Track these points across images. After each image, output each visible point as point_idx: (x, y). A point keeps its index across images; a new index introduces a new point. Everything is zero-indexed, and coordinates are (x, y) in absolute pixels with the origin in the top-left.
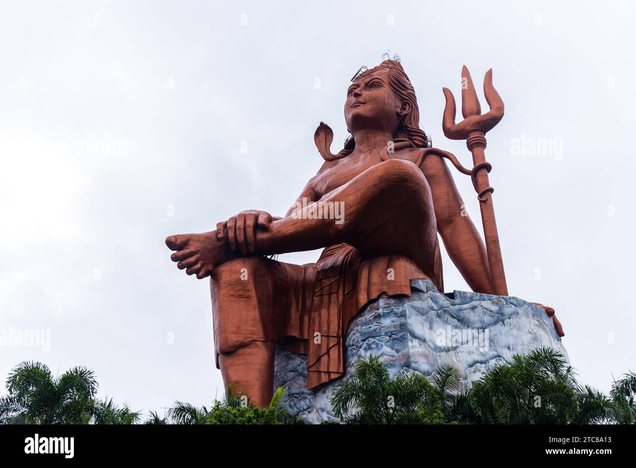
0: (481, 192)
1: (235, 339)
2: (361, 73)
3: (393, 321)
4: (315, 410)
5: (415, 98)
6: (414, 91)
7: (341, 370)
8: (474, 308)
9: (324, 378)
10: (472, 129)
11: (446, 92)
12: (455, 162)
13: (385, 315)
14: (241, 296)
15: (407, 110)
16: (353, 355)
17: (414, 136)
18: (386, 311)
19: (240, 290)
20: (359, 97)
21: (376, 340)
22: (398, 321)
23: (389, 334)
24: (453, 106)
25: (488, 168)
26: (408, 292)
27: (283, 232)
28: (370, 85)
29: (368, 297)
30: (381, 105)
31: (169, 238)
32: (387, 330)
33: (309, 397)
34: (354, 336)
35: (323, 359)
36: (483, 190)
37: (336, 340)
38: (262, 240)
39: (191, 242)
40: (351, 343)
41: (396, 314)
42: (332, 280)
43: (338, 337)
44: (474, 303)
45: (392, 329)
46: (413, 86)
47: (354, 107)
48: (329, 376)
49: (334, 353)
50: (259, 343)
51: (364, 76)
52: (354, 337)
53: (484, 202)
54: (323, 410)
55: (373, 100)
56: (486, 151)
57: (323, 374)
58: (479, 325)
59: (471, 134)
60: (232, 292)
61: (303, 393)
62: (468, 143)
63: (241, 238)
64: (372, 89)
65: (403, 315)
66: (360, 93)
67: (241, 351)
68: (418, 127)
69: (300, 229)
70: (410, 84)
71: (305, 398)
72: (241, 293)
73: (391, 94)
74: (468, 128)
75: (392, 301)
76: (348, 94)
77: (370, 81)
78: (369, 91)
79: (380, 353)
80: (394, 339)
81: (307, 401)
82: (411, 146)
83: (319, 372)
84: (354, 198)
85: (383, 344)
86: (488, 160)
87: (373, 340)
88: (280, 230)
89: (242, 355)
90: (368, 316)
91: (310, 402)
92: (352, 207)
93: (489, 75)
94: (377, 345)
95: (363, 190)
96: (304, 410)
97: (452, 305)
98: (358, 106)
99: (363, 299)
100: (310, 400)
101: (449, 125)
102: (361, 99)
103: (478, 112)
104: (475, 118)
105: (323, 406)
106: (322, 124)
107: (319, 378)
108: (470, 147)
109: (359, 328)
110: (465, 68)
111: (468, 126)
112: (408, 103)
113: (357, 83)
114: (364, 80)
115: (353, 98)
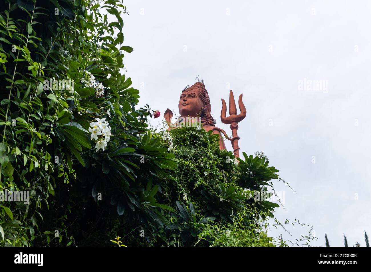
0: (235, 150)
2: (186, 88)
5: (209, 101)
6: (209, 98)
10: (233, 121)
11: (223, 101)
12: (225, 135)
15: (206, 107)
17: (208, 119)
20: (186, 101)
24: (225, 109)
25: (238, 138)
28: (190, 96)
30: (195, 106)
36: (236, 149)
46: (209, 95)
47: (183, 106)
51: (188, 91)
53: (236, 154)
55: (191, 103)
56: (238, 131)
59: (232, 123)
62: (231, 126)
64: (191, 98)
66: (186, 99)
68: (210, 115)
70: (208, 95)
73: (200, 100)
76: (180, 98)
77: (191, 94)
78: (190, 98)
82: (207, 124)
86: (238, 136)
93: (241, 96)
98: (185, 105)
101: (223, 117)
102: (186, 102)
103: (236, 113)
104: (234, 116)
106: (168, 109)
108: (232, 128)
110: (231, 91)
111: (231, 119)
112: (206, 104)
113: (185, 93)
114: (188, 93)
115: (182, 101)
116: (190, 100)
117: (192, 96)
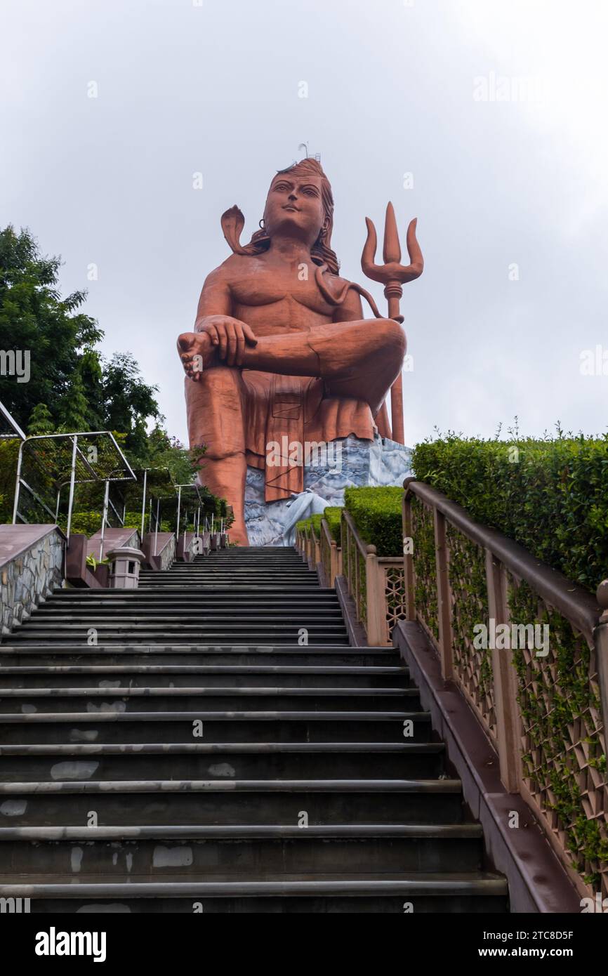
1: (226, 449)
3: (358, 460)
4: (266, 520)
8: (395, 456)
9: (283, 495)
11: (368, 222)
12: (373, 305)
13: (352, 453)
14: (230, 407)
15: (326, 227)
16: (312, 480)
17: (327, 256)
18: (352, 450)
19: (230, 401)
20: (295, 201)
21: (340, 473)
22: (362, 461)
23: (354, 470)
24: (374, 244)
26: (372, 437)
27: (273, 354)
28: (304, 190)
29: (337, 433)
30: (314, 219)
31: (181, 336)
32: (352, 467)
33: (261, 507)
35: (282, 477)
38: (249, 355)
39: (195, 344)
41: (361, 455)
42: (292, 406)
44: (396, 451)
45: (357, 467)
47: (289, 210)
48: (289, 494)
49: (294, 475)
50: (241, 455)
51: (298, 176)
54: (275, 521)
55: (307, 209)
56: (401, 301)
57: (282, 492)
58: (396, 471)
59: (392, 283)
60: (224, 402)
61: (255, 503)
62: (386, 289)
63: (234, 349)
64: (306, 195)
65: (367, 457)
66: (296, 196)
67: (229, 459)
68: (330, 246)
69: (292, 357)
71: (257, 507)
72: (230, 404)
73: (322, 207)
74: (390, 274)
75: (359, 443)
77: (305, 185)
78: (303, 197)
80: (357, 475)
81: (259, 511)
83: (278, 488)
84: (355, 346)
85: (347, 477)
86: (401, 313)
87: (336, 472)
88: (270, 350)
89: (229, 463)
91: (261, 511)
92: (350, 354)
93: (413, 224)
94: (341, 477)
95: (364, 342)
96: (255, 517)
97: (384, 450)
98: (293, 211)
99: (331, 434)
100: (261, 510)
101: (370, 265)
102: (296, 204)
103: (399, 261)
104: (394, 266)
105: (276, 518)
106: (235, 207)
107: (278, 493)
108: (387, 294)
110: (390, 205)
111: (390, 272)
112: (329, 219)
113: (289, 180)
114: (298, 181)
115: (284, 198)
116: (305, 200)
117: (308, 191)
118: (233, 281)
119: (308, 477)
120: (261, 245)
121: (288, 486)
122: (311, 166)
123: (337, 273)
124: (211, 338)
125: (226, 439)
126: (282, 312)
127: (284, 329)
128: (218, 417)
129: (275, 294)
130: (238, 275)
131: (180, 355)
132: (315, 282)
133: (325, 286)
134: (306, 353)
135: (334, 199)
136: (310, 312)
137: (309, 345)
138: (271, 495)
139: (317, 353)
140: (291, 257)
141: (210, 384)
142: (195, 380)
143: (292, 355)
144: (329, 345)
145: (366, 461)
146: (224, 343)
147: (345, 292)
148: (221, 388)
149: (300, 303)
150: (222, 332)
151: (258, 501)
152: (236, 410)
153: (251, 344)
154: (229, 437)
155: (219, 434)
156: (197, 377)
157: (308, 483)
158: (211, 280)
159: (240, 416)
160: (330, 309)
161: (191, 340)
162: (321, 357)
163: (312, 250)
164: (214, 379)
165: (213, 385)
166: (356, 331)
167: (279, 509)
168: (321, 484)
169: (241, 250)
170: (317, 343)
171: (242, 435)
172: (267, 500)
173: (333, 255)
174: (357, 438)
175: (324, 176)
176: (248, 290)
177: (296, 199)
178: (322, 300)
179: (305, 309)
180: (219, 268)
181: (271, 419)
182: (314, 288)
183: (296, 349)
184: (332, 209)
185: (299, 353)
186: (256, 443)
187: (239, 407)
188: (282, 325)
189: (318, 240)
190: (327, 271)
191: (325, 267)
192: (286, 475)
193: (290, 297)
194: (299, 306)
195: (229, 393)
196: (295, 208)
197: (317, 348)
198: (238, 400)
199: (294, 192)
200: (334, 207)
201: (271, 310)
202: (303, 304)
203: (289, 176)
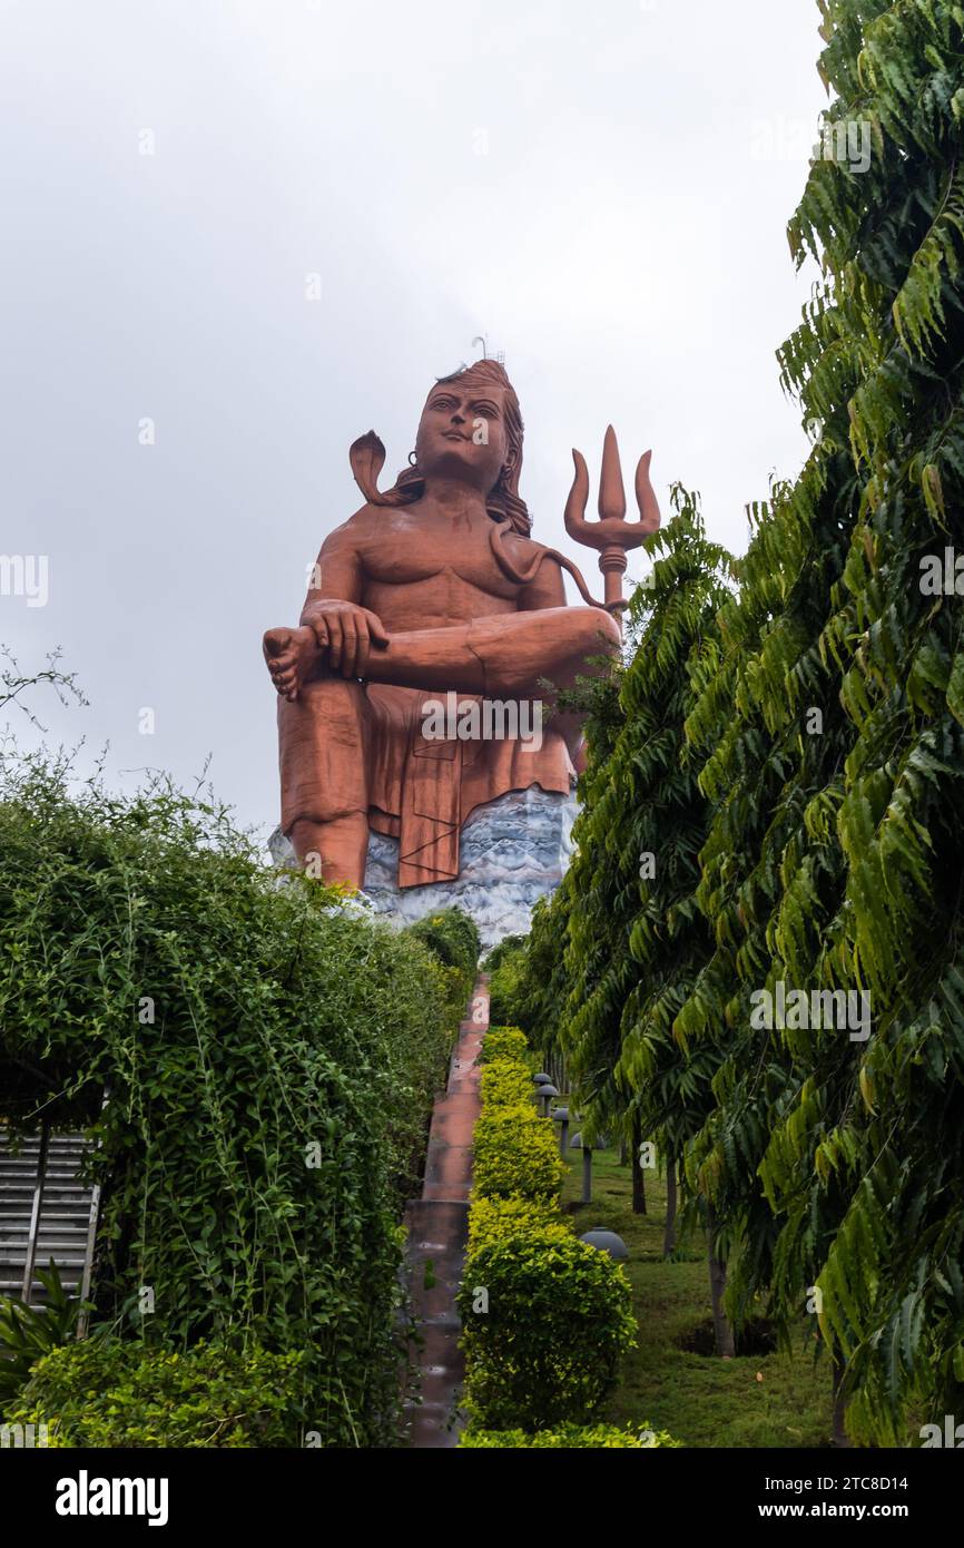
1: (336, 805)
3: (543, 825)
7: (455, 872)
9: (426, 877)
10: (609, 540)
11: (577, 457)
12: (580, 582)
13: (533, 814)
14: (344, 742)
15: (513, 463)
16: (473, 855)
17: (513, 509)
18: (534, 809)
19: (344, 732)
20: (461, 425)
21: (516, 843)
22: (550, 826)
23: (536, 841)
24: (585, 489)
27: (413, 660)
28: (477, 408)
29: (512, 781)
32: (534, 834)
33: (392, 896)
34: (480, 829)
35: (426, 850)
37: (449, 829)
38: (377, 663)
40: (472, 838)
41: (548, 816)
43: (452, 824)
45: (541, 835)
47: (450, 439)
48: (435, 877)
49: (444, 846)
50: (361, 815)
51: (468, 386)
52: (479, 831)
57: (425, 872)
60: (334, 734)
61: (383, 889)
62: (602, 559)
63: (352, 653)
64: (479, 415)
65: (558, 819)
66: (463, 417)
67: (340, 822)
68: (517, 493)
69: (441, 664)
71: (386, 897)
72: (345, 736)
74: (607, 535)
75: (545, 798)
77: (477, 400)
78: (475, 418)
79: (520, 862)
80: (541, 848)
81: (388, 901)
83: (420, 867)
84: (538, 649)
85: (526, 851)
87: (510, 843)
88: (409, 654)
89: (340, 827)
90: (506, 808)
91: (392, 902)
92: (531, 661)
93: (646, 459)
94: (516, 851)
95: (554, 643)
98: (457, 440)
99: (503, 784)
100: (393, 900)
102: (463, 430)
103: (623, 515)
104: (616, 523)
105: (415, 914)
106: (372, 434)
107: (419, 874)
108: (604, 565)
109: (490, 821)
110: (610, 429)
111: (608, 532)
112: (515, 451)
113: (453, 393)
114: (467, 394)
115: (445, 420)
117: (481, 409)
118: (363, 546)
119: (466, 849)
120: (410, 490)
121: (435, 863)
122: (490, 372)
123: (527, 534)
124: (317, 635)
125: (337, 791)
126: (436, 594)
127: (439, 619)
128: (324, 756)
129: (427, 565)
130: (371, 538)
131: (267, 661)
132: (488, 549)
133: (503, 554)
134: (465, 658)
135: (523, 421)
136: (481, 594)
137: (469, 647)
138: (408, 877)
139: (481, 660)
140: (455, 510)
141: (314, 707)
142: (289, 700)
143: (443, 661)
144: (498, 647)
145: (556, 826)
146: (337, 643)
147: (536, 563)
148: (330, 712)
149: (464, 579)
150: (335, 625)
151: (388, 886)
152: (353, 745)
153: (379, 644)
154: (341, 788)
155: (325, 783)
156: (294, 695)
157: (466, 859)
158: (331, 544)
159: (359, 754)
160: (511, 588)
161: (283, 639)
162: (486, 666)
163: (488, 498)
164: (321, 698)
165: (319, 707)
166: (542, 626)
167: (420, 899)
168: (486, 860)
169: (379, 500)
170: (482, 644)
171: (362, 784)
172: (402, 884)
173: (521, 506)
174: (542, 791)
175: (510, 387)
176: (386, 559)
177: (463, 422)
178: (501, 575)
179: (472, 590)
180: (345, 525)
181: (412, 758)
182: (486, 557)
183: (449, 653)
184: (522, 437)
185: (453, 659)
186: (388, 797)
187: (358, 741)
188: (437, 614)
189: (499, 481)
190: (511, 529)
191: (507, 524)
192: (432, 847)
193: (450, 571)
194: (464, 584)
195: (344, 720)
196: (462, 436)
197: (481, 651)
198: (357, 731)
199: (460, 412)
200: (525, 433)
201: (419, 591)
202: (470, 580)
203: (453, 386)
